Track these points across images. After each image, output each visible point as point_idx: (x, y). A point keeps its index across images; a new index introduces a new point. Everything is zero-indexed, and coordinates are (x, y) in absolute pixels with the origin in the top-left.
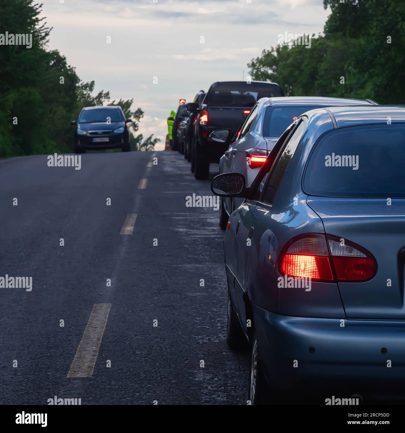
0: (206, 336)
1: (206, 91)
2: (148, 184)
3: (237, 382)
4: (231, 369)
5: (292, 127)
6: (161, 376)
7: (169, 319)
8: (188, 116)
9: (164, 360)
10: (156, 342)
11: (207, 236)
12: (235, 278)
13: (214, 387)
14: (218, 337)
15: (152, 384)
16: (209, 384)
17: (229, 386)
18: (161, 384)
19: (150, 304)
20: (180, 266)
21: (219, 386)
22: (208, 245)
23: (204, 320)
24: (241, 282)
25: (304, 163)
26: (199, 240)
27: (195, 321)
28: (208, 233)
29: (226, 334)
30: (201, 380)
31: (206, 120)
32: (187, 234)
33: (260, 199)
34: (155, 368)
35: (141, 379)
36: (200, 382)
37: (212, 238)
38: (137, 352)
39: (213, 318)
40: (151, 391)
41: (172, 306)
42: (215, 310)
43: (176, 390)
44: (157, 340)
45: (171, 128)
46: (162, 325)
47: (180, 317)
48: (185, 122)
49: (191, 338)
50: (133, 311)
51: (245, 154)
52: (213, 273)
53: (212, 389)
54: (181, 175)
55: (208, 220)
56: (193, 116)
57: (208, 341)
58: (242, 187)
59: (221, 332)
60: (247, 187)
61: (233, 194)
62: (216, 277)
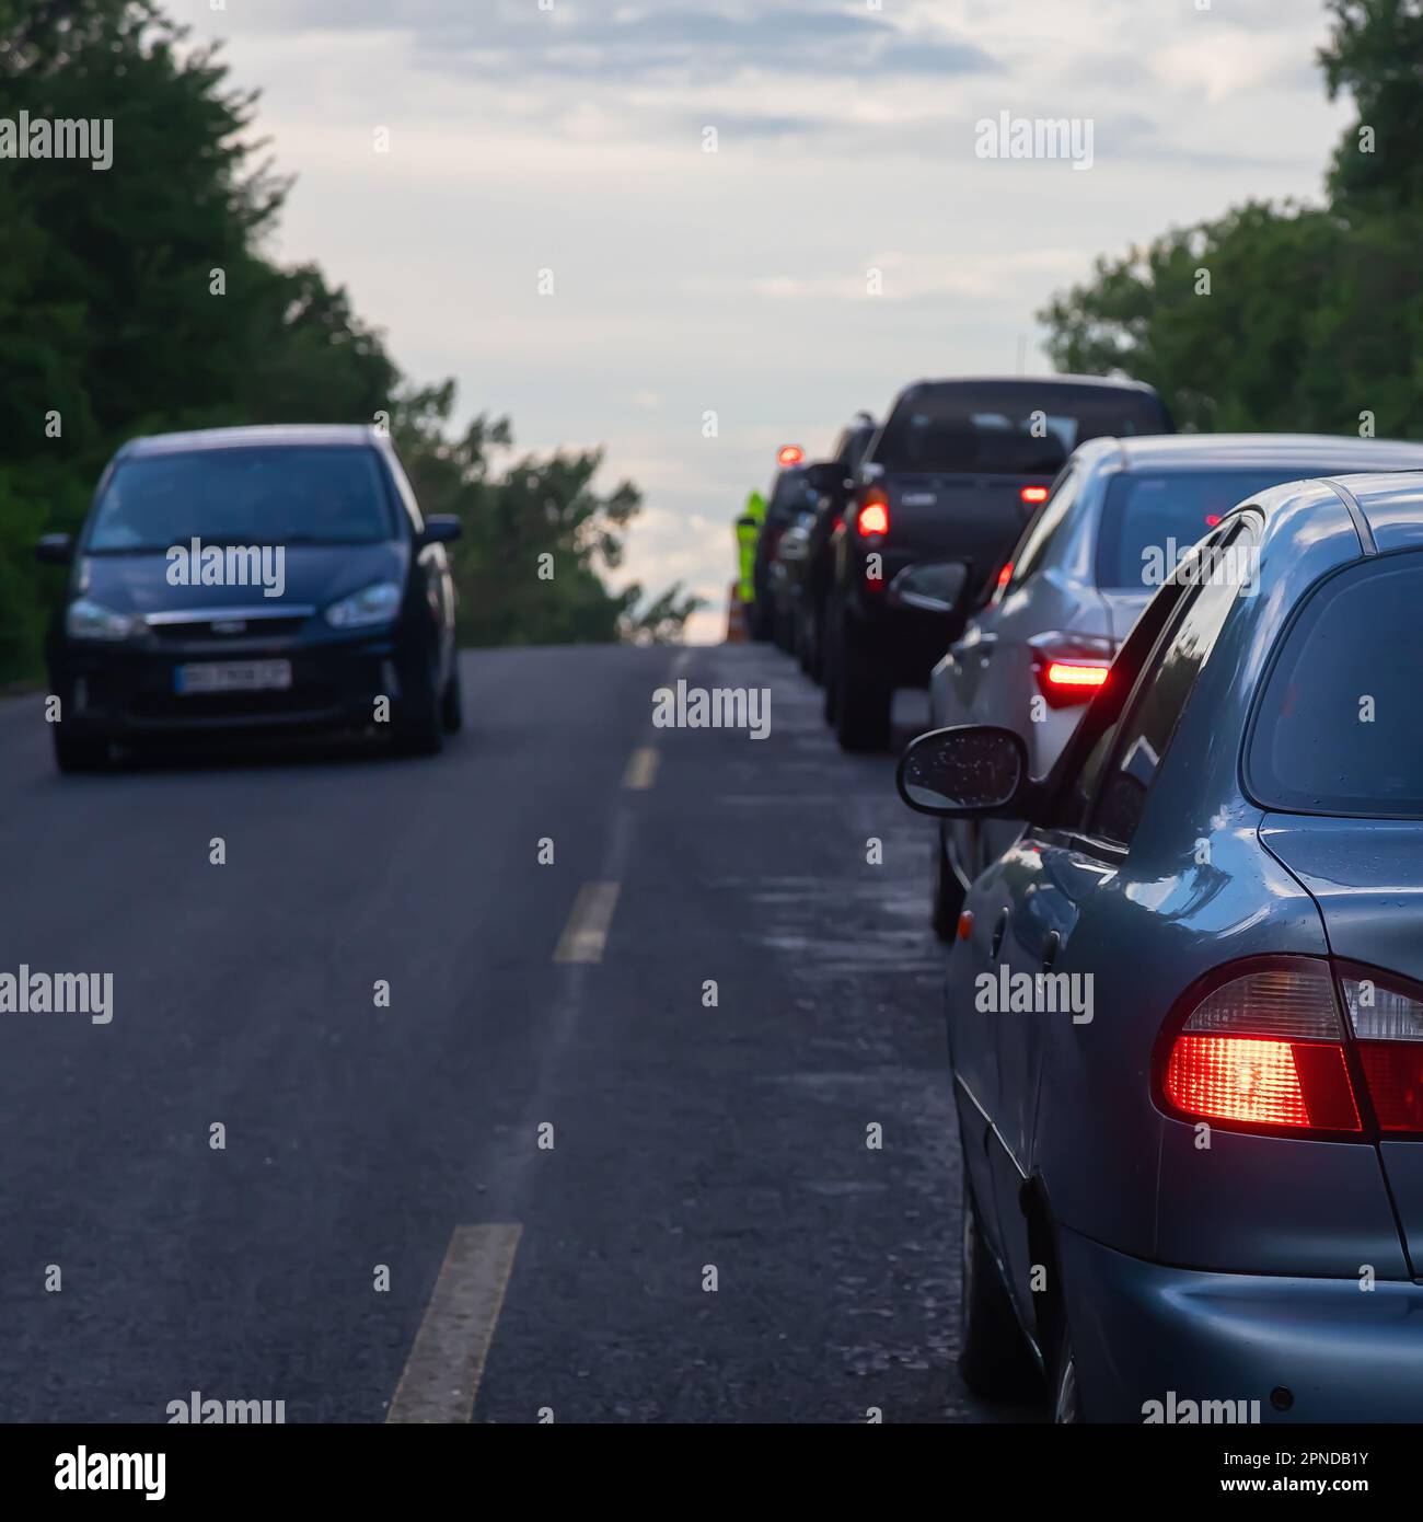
0: (881, 1346)
1: (881, 417)
8: (809, 510)
10: (692, 1368)
11: (887, 966)
12: (988, 1127)
14: (926, 1351)
19: (667, 1224)
20: (780, 1080)
22: (888, 999)
23: (872, 1287)
24: (1011, 1140)
25: (1249, 690)
26: (855, 982)
27: (840, 1288)
28: (887, 955)
29: (957, 1340)
31: (882, 525)
32: (809, 959)
33: (1083, 823)
37: (902, 974)
39: (909, 1279)
42: (916, 1248)
44: (697, 1362)
45: (750, 555)
47: (783, 1276)
48: (801, 533)
49: (823, 1354)
51: (1026, 655)
52: (909, 1108)
54: (787, 737)
55: (890, 907)
56: (829, 509)
57: (886, 1367)
58: (1016, 779)
59: (936, 1333)
60: (1033, 779)
61: (980, 805)
62: (919, 1121)
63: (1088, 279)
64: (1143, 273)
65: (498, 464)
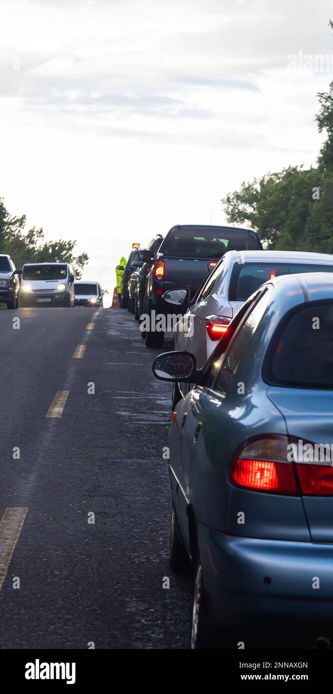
0: (144, 553)
1: (164, 236)
2: (86, 353)
3: (177, 614)
4: (173, 598)
5: (255, 298)
6: (83, 604)
7: (98, 530)
8: (140, 266)
9: (89, 583)
10: (81, 559)
11: (156, 423)
12: (178, 485)
13: (150, 620)
14: (159, 556)
15: (72, 615)
16: (143, 616)
17: (167, 620)
18: (82, 615)
19: (77, 509)
20: (118, 461)
21: (155, 619)
22: (156, 434)
23: (142, 533)
24: (185, 490)
25: (267, 341)
26: (145, 428)
27: (132, 533)
28: (156, 419)
29: (169, 552)
30: (133, 611)
31: (162, 273)
32: (130, 419)
33: (212, 387)
34: (76, 594)
35: (58, 608)
36: (132, 613)
37: (161, 425)
38: (56, 572)
39: (155, 530)
40: (70, 623)
41: (104, 513)
42: (158, 520)
43: (101, 623)
44: (83, 557)
45: (121, 279)
46: (90, 537)
47: (113, 528)
48: (137, 273)
49: (125, 555)
50: (54, 518)
51: (205, 322)
52: (160, 472)
53: (146, 623)
54: (129, 342)
55: (159, 402)
56: (146, 266)
57: (145, 560)
58: (192, 369)
59: (163, 549)
60: (197, 369)
61: (180, 378)
62: (162, 476)
63: (239, 190)
64: (258, 187)
65: (39, 244)
